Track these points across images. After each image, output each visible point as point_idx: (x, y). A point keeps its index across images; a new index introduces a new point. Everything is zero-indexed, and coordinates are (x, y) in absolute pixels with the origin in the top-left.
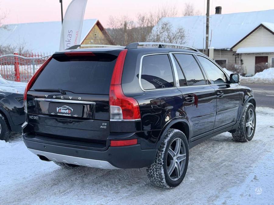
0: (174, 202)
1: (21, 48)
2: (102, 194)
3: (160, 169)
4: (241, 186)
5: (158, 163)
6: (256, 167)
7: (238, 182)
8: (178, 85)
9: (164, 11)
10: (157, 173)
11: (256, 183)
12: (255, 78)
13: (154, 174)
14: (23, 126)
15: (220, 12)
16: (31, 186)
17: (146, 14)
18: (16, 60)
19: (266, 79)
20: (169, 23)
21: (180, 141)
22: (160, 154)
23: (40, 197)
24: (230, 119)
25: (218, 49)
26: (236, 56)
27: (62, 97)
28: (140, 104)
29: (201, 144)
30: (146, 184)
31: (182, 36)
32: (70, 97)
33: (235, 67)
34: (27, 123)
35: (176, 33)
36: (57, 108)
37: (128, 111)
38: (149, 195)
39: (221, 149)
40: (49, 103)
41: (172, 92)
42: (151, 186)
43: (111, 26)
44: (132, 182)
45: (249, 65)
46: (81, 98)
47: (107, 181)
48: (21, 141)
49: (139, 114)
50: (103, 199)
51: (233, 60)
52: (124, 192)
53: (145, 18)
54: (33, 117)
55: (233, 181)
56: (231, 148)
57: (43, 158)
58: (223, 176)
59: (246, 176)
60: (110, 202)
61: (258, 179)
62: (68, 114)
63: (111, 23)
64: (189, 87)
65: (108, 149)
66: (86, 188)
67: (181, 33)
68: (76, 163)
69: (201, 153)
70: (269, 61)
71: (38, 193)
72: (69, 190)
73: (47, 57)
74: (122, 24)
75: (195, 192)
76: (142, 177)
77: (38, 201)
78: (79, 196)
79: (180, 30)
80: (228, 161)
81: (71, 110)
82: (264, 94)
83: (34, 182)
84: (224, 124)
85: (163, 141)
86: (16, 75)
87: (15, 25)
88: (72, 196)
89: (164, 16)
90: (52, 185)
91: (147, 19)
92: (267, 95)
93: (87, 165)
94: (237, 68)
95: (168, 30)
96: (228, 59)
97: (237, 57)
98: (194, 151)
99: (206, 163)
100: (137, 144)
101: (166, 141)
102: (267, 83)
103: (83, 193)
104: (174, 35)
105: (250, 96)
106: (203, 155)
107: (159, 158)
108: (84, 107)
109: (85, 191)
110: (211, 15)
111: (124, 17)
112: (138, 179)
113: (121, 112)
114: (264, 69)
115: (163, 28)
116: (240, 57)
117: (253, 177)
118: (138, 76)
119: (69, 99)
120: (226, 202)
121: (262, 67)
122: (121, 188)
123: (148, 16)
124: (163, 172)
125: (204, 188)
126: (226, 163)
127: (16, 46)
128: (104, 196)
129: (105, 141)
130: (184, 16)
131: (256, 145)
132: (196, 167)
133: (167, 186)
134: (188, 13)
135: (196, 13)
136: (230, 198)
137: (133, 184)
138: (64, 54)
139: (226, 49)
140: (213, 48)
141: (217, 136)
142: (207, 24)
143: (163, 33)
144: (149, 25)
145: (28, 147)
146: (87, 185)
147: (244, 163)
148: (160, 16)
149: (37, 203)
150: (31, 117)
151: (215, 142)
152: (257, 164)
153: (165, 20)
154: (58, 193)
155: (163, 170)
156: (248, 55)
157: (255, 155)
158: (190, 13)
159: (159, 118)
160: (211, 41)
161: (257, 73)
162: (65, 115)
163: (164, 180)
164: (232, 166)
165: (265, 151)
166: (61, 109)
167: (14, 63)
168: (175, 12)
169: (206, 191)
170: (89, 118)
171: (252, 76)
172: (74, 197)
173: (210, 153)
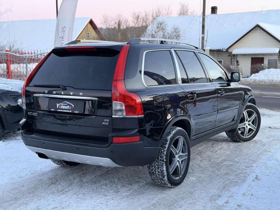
0: (176, 201)
1: (12, 46)
2: (101, 194)
3: (162, 166)
4: (243, 185)
5: (160, 160)
6: (257, 167)
7: (240, 181)
8: (180, 82)
9: (158, 11)
10: (159, 170)
11: (258, 182)
12: (251, 80)
13: (156, 172)
14: (21, 123)
15: (216, 12)
16: (27, 184)
17: (141, 13)
18: (8, 58)
19: (262, 80)
20: (165, 22)
21: (182, 139)
22: (163, 151)
23: (38, 196)
24: (229, 119)
25: (214, 49)
26: (231, 57)
27: (62, 92)
28: (143, 101)
29: (200, 143)
30: (146, 183)
31: (178, 36)
32: (71, 93)
33: (230, 68)
34: (25, 120)
35: (171, 33)
36: (57, 104)
37: (131, 107)
38: (150, 194)
39: (220, 149)
40: (49, 99)
41: (175, 88)
42: (151, 185)
43: (105, 24)
44: (132, 181)
45: (245, 66)
46: (82, 94)
47: (106, 180)
48: (14, 140)
49: (142, 111)
50: (103, 199)
51: (229, 61)
52: (124, 192)
53: (140, 17)
54: (32, 114)
55: (235, 181)
56: (231, 148)
57: (41, 155)
58: (224, 175)
59: (248, 176)
60: (110, 201)
61: (260, 178)
62: (69, 110)
63: (105, 21)
64: (191, 84)
65: (111, 146)
66: (85, 187)
67: (176, 33)
68: (77, 161)
69: (200, 152)
70: (265, 62)
71: (35, 193)
72: (67, 189)
73: (40, 55)
74: (116, 23)
75: (197, 191)
76: (142, 176)
77: (36, 200)
78: (78, 196)
79: (175, 29)
80: (228, 161)
81: (72, 106)
82: (260, 95)
83: (31, 181)
84: (223, 124)
85: (166, 138)
86: (8, 73)
87: (5, 22)
88: (71, 195)
89: (158, 15)
90: (50, 184)
91: (141, 18)
92: (263, 96)
93: (88, 162)
94: (233, 69)
95: (163, 29)
96: (224, 60)
97: (233, 58)
98: (194, 151)
99: (206, 163)
100: (140, 141)
101: (169, 138)
102: (263, 85)
103: (82, 192)
104: (170, 35)
105: (250, 95)
106: (203, 155)
107: (161, 154)
108: (85, 103)
109: (84, 190)
110: (207, 15)
111: (118, 15)
112: (138, 179)
113: (124, 108)
114: (260, 70)
115: (157, 28)
116: (236, 57)
117: (255, 177)
118: (140, 72)
119: (70, 95)
120: (228, 201)
121: (258, 68)
122: (121, 187)
123: (142, 15)
124: (165, 169)
125: (206, 188)
126: (226, 163)
127: (6, 44)
128: (104, 195)
129: (108, 138)
130: (178, 16)
131: (256, 145)
132: (196, 167)
133: (169, 185)
134: (183, 13)
135: (191, 13)
136: (233, 197)
137: (133, 183)
138: (64, 48)
139: (222, 50)
140: (209, 48)
141: (216, 136)
142: (203, 23)
143: (158, 33)
144: (144, 24)
145: (26, 145)
146: (85, 184)
147: (244, 163)
148: (155, 16)
149: (35, 202)
150: (29, 113)
151: (214, 142)
152: (257, 164)
153: (160, 19)
154: (56, 192)
155: (165, 167)
156: (244, 56)
157: (256, 155)
158: (185, 13)
159: (161, 116)
160: (207, 41)
161: (253, 75)
162: (66, 111)
163: (166, 177)
164: (232, 165)
165: (265, 151)
166: (61, 105)
167: (6, 60)
168: (169, 11)
169: (208, 191)
170: (91, 114)
171: (248, 77)
172: (73, 196)
173: (209, 153)
